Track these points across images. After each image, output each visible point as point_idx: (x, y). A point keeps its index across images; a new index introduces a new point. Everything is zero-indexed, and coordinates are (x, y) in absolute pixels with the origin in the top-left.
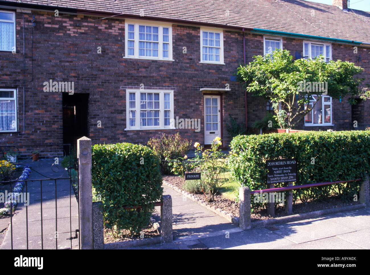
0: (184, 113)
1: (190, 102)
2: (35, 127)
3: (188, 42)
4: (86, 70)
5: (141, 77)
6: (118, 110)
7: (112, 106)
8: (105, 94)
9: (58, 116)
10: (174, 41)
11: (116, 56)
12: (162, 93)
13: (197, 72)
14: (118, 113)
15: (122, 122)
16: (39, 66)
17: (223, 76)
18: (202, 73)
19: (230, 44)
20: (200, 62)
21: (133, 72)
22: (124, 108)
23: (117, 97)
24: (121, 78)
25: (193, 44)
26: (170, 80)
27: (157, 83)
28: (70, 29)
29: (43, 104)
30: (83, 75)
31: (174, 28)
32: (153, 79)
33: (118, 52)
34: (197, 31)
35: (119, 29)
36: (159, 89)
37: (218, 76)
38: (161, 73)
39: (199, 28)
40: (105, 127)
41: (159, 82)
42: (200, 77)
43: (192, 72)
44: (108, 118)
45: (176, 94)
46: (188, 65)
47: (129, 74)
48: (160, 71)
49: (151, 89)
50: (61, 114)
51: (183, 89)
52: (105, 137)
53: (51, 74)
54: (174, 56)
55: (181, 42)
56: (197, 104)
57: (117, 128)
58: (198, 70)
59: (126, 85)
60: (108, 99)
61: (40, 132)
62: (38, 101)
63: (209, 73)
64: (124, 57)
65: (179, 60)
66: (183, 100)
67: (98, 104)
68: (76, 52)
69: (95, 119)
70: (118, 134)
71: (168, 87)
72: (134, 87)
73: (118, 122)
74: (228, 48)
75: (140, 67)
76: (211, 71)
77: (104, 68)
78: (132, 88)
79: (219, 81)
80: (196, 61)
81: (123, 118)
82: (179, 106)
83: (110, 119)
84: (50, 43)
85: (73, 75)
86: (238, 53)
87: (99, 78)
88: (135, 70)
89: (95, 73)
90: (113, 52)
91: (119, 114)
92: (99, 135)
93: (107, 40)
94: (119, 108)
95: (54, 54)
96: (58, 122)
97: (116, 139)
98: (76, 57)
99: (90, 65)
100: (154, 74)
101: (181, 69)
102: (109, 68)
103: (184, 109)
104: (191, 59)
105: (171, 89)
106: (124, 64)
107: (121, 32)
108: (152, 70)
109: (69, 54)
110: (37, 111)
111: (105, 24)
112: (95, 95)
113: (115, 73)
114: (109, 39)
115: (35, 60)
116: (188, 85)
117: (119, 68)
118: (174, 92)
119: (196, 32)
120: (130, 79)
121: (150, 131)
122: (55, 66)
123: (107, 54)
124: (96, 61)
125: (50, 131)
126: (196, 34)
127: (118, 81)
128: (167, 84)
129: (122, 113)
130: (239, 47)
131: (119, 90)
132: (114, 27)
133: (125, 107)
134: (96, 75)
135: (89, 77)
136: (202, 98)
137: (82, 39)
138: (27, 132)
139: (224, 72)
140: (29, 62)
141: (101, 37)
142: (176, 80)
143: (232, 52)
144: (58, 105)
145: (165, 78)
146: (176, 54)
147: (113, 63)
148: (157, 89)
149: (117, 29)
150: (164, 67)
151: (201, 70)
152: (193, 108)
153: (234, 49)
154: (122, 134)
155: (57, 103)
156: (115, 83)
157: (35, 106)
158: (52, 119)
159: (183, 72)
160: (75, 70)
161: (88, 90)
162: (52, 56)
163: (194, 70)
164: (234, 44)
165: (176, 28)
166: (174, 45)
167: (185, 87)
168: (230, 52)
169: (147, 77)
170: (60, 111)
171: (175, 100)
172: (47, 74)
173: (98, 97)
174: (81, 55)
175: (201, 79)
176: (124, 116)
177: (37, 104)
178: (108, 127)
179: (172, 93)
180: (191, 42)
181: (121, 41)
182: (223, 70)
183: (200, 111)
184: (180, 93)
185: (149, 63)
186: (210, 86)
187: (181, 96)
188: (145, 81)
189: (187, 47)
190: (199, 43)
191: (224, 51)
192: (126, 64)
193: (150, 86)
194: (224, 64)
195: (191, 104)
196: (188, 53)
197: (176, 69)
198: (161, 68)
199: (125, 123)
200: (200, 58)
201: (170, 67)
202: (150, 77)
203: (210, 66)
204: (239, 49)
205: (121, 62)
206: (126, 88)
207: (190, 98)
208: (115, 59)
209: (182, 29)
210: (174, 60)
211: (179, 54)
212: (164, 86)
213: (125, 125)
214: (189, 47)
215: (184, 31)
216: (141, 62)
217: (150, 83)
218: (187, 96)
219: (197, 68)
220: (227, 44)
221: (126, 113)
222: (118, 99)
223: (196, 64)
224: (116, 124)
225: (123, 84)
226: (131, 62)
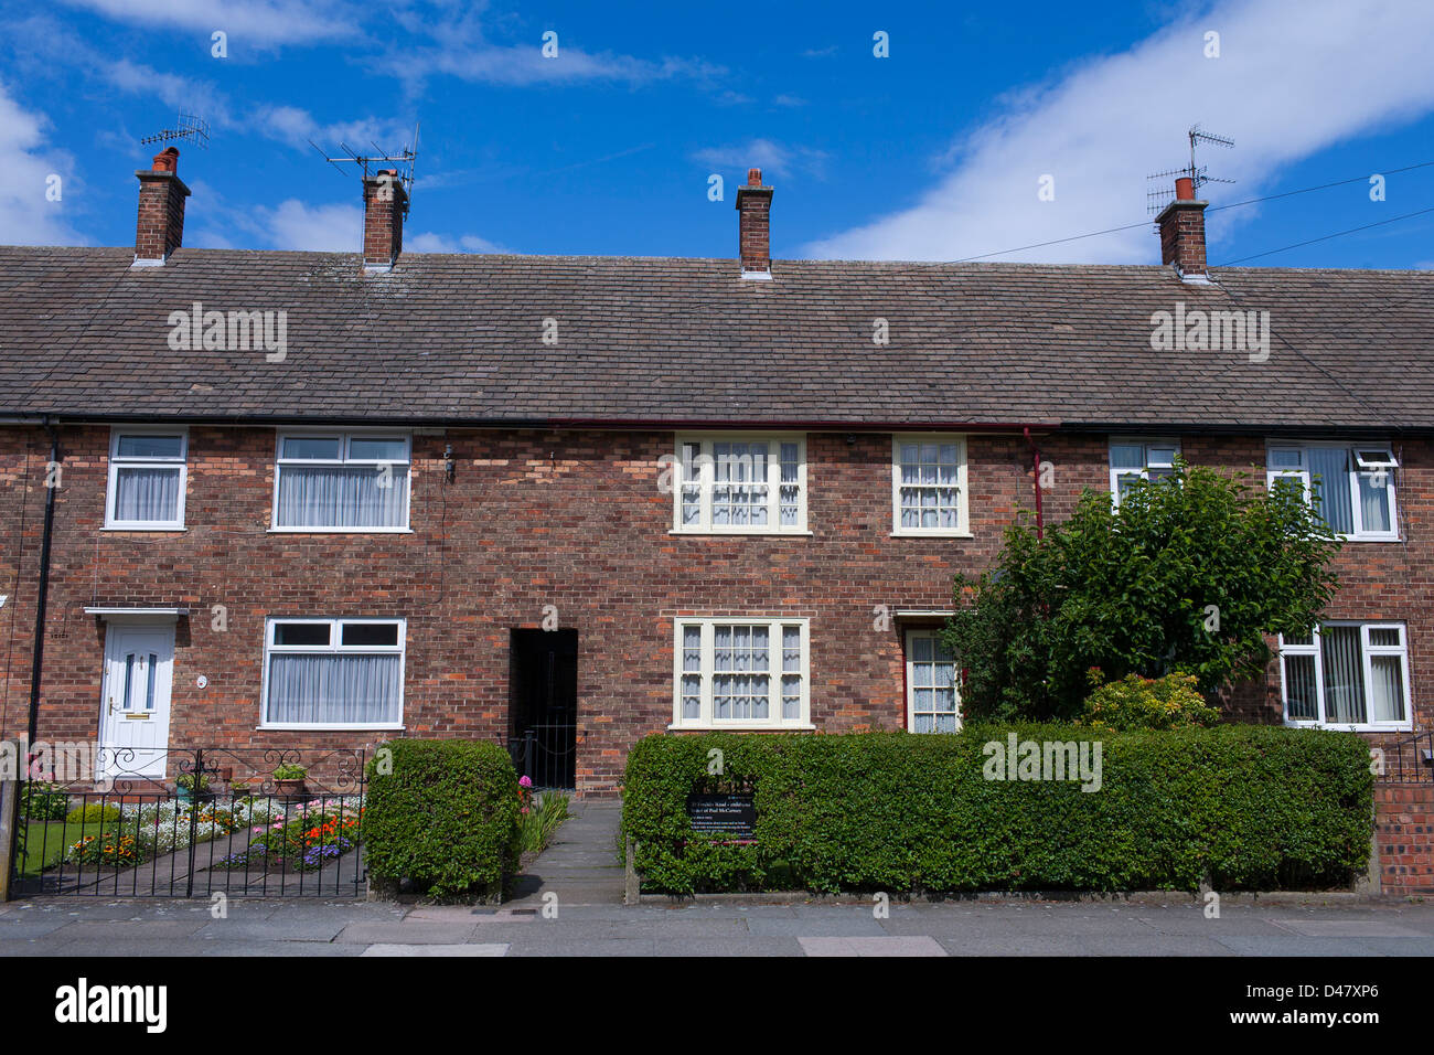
0: (842, 683)
1: (862, 652)
2: (441, 715)
3: (853, 479)
4: (570, 568)
5: (717, 582)
6: (651, 675)
7: (635, 663)
8: (618, 632)
9: (497, 689)
10: (813, 478)
11: (650, 530)
12: (776, 625)
13: (882, 564)
14: (651, 682)
15: (662, 706)
16: (458, 562)
17: (968, 569)
18: (899, 565)
19: (990, 473)
20: (891, 535)
21: (695, 570)
22: (669, 669)
23: (652, 638)
24: (660, 588)
25: (869, 484)
26: (799, 590)
27: (761, 599)
28: (534, 467)
29: (462, 657)
30: (563, 582)
31: (812, 443)
32: (751, 588)
33: (654, 519)
34: (883, 446)
36: (768, 614)
37: (951, 571)
38: (772, 569)
39: (890, 437)
40: (616, 720)
41: (767, 595)
43: (865, 564)
44: (623, 694)
45: (817, 628)
46: (855, 544)
47: (684, 576)
48: (771, 564)
49: (744, 614)
50: (503, 683)
51: (837, 614)
52: (616, 746)
53: (485, 582)
54: (812, 522)
55: (831, 479)
56: (881, 657)
57: (647, 723)
58: (884, 559)
59: (673, 606)
60: (626, 643)
61: (453, 728)
62: (452, 651)
63: (920, 565)
64: (670, 532)
65: (826, 533)
66: (837, 646)
67: (598, 657)
68: (547, 525)
69: (590, 698)
71: (793, 607)
72: (695, 610)
73: (650, 707)
74: (985, 487)
75: (715, 557)
76: (926, 558)
77: (616, 562)
78: (691, 614)
80: (879, 531)
81: (665, 695)
82: (825, 663)
83: (630, 697)
84: (484, 504)
85: (539, 581)
87: (604, 588)
88: (698, 563)
89: (592, 575)
90: (642, 520)
91: (654, 685)
92: (599, 739)
93: (627, 488)
94: (656, 669)
95: (495, 531)
96: (497, 703)
98: (545, 536)
99: (582, 557)
100: (754, 574)
101: (830, 558)
102: (631, 563)
103: (841, 671)
104: (864, 527)
105: (804, 615)
106: (670, 549)
108: (747, 562)
109: (530, 531)
110: (447, 677)
111: (623, 446)
112: (593, 633)
113: (645, 576)
115: (449, 549)
116: (854, 601)
117: (656, 562)
118: (812, 623)
119: (879, 448)
120: (686, 589)
122: (495, 562)
123: (627, 525)
124: (596, 544)
125: (477, 728)
126: (880, 455)
127: (654, 595)
128: (791, 600)
129: (662, 682)
130: (1022, 481)
131: (655, 620)
133: (672, 667)
134: (597, 581)
135: (576, 588)
137: (564, 489)
138: (422, 727)
139: (969, 558)
140: (435, 557)
141: (610, 482)
142: (816, 588)
143: (996, 498)
144: (498, 660)
145: (784, 583)
146: (819, 515)
147: (641, 547)
148: (760, 615)
150: (783, 552)
151: (893, 558)
152: (869, 669)
153: (1003, 487)
155: (497, 656)
156: (644, 601)
157: (445, 663)
158: (483, 696)
159: (838, 563)
160: (544, 569)
161: (575, 619)
162: (488, 537)
163: (871, 557)
164: (1005, 474)
165: (818, 442)
166: (811, 489)
167: (845, 607)
168: (989, 498)
169: (734, 583)
170: (504, 676)
171: (812, 645)
172: (475, 582)
173: (601, 638)
174: (560, 530)
175: (894, 584)
176: (666, 690)
177: (448, 658)
178: (621, 720)
179: (805, 626)
180: (865, 479)
182: (967, 552)
183: (891, 677)
184: (829, 626)
185: (741, 544)
186: (922, 602)
187: (831, 633)
188: (726, 594)
189: (853, 491)
190: (889, 479)
191: (970, 498)
192: (675, 550)
193: (741, 607)
194: (972, 535)
195: (864, 657)
196: (856, 509)
197: (818, 557)
198: (773, 556)
199: (669, 709)
200: (891, 521)
201: (800, 552)
202: (742, 581)
203: (922, 543)
204: (1021, 487)
205: (662, 544)
206: (674, 613)
207: (862, 640)
208: (647, 538)
209: (837, 442)
210: (811, 533)
211: (829, 515)
212: (781, 607)
213: (671, 714)
214: (856, 493)
215: (844, 448)
216: (718, 543)
217: (740, 599)
218: (852, 633)
219: (882, 551)
220: (980, 474)
221: (672, 684)
222: (652, 643)
223: (879, 540)
224: (647, 713)
225: (667, 603)
226: (689, 543)
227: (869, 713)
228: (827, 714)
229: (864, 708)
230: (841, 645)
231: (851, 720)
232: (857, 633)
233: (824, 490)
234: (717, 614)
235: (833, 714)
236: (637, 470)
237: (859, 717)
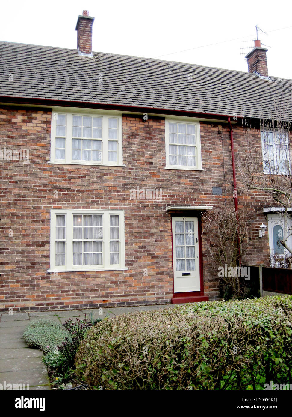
0: (142, 245)
1: (151, 228)
3: (146, 138)
5: (74, 191)
6: (37, 242)
7: (28, 235)
8: (18, 218)
10: (125, 137)
11: (37, 161)
12: (106, 214)
13: (160, 183)
14: (38, 246)
15: (44, 259)
17: (202, 187)
18: (169, 184)
19: (210, 140)
20: (166, 168)
21: (62, 184)
22: (48, 239)
23: (37, 221)
24: (42, 193)
25: (154, 142)
26: (118, 195)
27: (98, 200)
31: (125, 118)
32: (93, 194)
33: (40, 155)
34: (160, 122)
35: (44, 122)
36: (102, 208)
37: (194, 187)
38: (104, 184)
39: (163, 119)
40: (17, 267)
41: (102, 198)
42: (166, 190)
43: (153, 183)
44: (21, 253)
45: (128, 216)
47: (56, 187)
48: (103, 182)
49: (89, 208)
51: (139, 208)
52: (18, 282)
54: (125, 159)
55: (135, 138)
56: (161, 231)
57: (35, 269)
58: (162, 180)
59: (50, 203)
60: (23, 224)
63: (179, 184)
64: (49, 162)
65: (132, 166)
66: (139, 225)
67: (7, 232)
69: (2, 255)
70: (37, 278)
71: (115, 205)
72: (62, 206)
73: (37, 260)
74: (208, 147)
75: (72, 177)
76: (182, 180)
77: (17, 178)
78: (60, 208)
79: (195, 196)
80: (159, 166)
81: (45, 253)
82: (132, 235)
83: (26, 255)
86: (222, 152)
87: (11, 193)
88: (64, 180)
89: (4, 185)
90: (32, 155)
91: (39, 248)
92: (8, 279)
94: (40, 239)
97: (34, 285)
100: (95, 187)
101: (135, 179)
102: (26, 179)
103: (141, 238)
104: (151, 163)
105: (121, 209)
106: (48, 171)
107: (45, 125)
108: (91, 180)
111: (23, 115)
112: (4, 218)
113: (34, 186)
114: (27, 137)
116: (147, 202)
117: (40, 179)
118: (126, 213)
119: (158, 124)
120: (57, 194)
121: (87, 273)
126: (159, 127)
127: (39, 197)
128: (115, 201)
129: (43, 246)
130: (225, 145)
131: (40, 210)
132: (36, 119)
133: (49, 237)
134: (6, 189)
136: (170, 221)
139: (202, 181)
141: (15, 134)
143: (213, 152)
145: (111, 192)
146: (129, 156)
147: (32, 171)
148: (98, 209)
149: (40, 122)
150: (110, 175)
151: (166, 180)
152: (155, 237)
153: (216, 147)
154: (43, 278)
156: (34, 200)
163: (155, 179)
164: (217, 141)
165: (128, 118)
166: (125, 143)
167: (142, 205)
168: (211, 152)
169: (84, 191)
171: (126, 225)
173: (8, 221)
176: (46, 250)
178: (20, 267)
179: (122, 214)
180: (151, 139)
181: (44, 138)
182: (201, 178)
183: (166, 241)
184: (135, 215)
185: (87, 170)
186: (181, 202)
187: (135, 219)
188: (79, 197)
189: (146, 145)
190: (163, 140)
191: (202, 151)
192: (51, 172)
193: (88, 204)
194: (203, 170)
195: (152, 231)
196: (147, 154)
197: (128, 178)
198: (105, 177)
199: (48, 261)
200: (165, 161)
201: (119, 175)
202: (87, 191)
203: (180, 173)
204: (224, 147)
205: (44, 169)
206: (50, 207)
207: (151, 222)
208: (35, 165)
209: (138, 119)
210: (125, 165)
211: (133, 156)
212: (109, 204)
213: (49, 263)
214: (147, 146)
215: (141, 122)
216: (75, 169)
217: (87, 200)
218: (146, 219)
219: (161, 177)
220: (206, 140)
221: (49, 247)
222: (38, 224)
223: (159, 170)
224: (35, 263)
225: (46, 201)
226: (59, 169)
227: (155, 260)
228: (134, 261)
229: (153, 257)
230: (141, 224)
231: (146, 264)
232: (149, 218)
233: (131, 144)
234: (75, 208)
235: (137, 261)
236: (31, 128)
237: (150, 262)
